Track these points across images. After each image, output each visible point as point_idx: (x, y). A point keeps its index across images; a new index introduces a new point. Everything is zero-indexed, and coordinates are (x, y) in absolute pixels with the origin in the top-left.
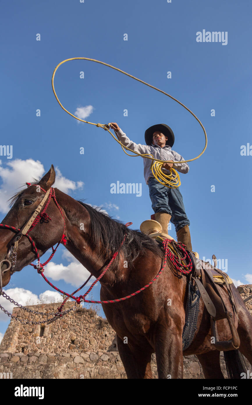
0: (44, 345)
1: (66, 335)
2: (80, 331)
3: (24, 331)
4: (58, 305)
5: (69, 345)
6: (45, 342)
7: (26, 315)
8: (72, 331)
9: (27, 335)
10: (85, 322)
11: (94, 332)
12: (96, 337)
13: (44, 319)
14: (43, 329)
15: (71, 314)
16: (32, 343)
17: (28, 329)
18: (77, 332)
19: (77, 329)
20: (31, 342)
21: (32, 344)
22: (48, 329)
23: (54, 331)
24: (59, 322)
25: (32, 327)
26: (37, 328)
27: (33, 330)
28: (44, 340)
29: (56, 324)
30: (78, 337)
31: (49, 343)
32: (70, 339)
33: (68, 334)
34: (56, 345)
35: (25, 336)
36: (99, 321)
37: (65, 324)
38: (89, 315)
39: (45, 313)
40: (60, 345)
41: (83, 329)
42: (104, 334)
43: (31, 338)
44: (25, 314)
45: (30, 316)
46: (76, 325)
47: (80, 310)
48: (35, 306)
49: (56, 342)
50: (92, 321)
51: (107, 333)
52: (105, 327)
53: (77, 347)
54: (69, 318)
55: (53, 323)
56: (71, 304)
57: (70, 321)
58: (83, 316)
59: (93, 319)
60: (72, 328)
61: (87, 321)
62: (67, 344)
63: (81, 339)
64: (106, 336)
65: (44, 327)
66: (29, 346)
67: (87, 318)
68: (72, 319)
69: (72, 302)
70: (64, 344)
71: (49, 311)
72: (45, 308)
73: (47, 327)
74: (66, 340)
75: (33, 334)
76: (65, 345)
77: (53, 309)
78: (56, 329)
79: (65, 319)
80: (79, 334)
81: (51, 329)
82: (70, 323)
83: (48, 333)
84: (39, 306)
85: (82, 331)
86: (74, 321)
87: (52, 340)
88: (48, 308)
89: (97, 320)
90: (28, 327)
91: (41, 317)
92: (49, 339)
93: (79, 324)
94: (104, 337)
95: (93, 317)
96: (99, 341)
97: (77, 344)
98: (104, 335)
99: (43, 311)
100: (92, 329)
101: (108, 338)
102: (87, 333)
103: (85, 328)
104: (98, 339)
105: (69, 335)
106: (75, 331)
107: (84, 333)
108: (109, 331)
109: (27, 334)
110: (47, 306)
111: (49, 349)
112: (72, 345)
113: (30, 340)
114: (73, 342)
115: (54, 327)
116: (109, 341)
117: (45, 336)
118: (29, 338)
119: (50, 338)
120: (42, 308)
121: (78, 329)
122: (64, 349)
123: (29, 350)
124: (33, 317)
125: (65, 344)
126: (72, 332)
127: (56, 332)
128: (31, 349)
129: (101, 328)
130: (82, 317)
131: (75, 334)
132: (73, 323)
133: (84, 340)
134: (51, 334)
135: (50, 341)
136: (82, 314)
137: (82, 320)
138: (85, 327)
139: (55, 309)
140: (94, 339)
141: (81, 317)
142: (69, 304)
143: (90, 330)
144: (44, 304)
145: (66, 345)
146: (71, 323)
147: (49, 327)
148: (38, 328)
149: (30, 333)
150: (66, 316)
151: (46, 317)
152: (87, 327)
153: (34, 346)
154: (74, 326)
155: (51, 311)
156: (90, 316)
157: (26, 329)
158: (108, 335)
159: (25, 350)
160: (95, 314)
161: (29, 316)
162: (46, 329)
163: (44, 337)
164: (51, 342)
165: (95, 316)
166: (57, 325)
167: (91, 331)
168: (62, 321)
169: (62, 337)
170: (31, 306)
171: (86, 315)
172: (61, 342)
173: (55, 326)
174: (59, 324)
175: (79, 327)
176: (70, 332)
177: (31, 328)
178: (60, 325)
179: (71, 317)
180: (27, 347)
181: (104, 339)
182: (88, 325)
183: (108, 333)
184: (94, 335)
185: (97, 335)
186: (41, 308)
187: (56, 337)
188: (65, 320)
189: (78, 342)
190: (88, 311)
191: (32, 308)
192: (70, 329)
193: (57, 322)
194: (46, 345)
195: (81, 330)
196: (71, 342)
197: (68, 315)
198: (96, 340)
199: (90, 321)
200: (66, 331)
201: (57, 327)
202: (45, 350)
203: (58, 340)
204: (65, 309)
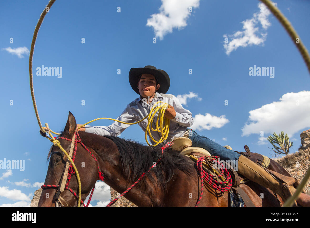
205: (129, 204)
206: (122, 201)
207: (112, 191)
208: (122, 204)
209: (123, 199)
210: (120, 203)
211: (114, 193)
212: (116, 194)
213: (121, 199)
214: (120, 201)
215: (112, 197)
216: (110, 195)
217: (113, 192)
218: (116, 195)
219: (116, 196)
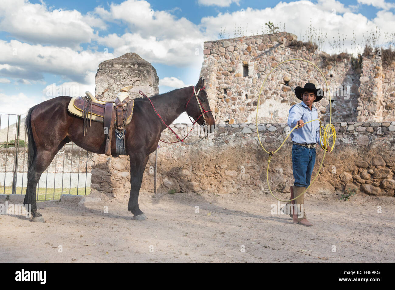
0: (251, 86)
1: (276, 75)
2: (295, 70)
3: (223, 71)
4: (262, 38)
5: (282, 87)
6: (250, 84)
7: (221, 51)
8: (285, 70)
9: (228, 75)
10: (301, 59)
11: (315, 72)
12: (318, 78)
13: (245, 56)
14: (246, 67)
15: (282, 49)
16: (235, 84)
17: (227, 67)
18: (291, 71)
19: (291, 68)
20: (233, 83)
21: (235, 86)
22: (253, 67)
23: (261, 71)
24: (267, 60)
25: (233, 66)
26: (238, 67)
27: (233, 69)
28: (249, 80)
29: (263, 62)
30: (293, 77)
31: (256, 84)
32: (283, 80)
33: (280, 74)
34: (265, 87)
35: (225, 76)
36: (321, 58)
37: (275, 61)
38: (308, 49)
39: (246, 48)
40: (271, 86)
41: (299, 68)
42: (329, 74)
43: (233, 79)
44: (219, 50)
45: (227, 53)
46: (290, 64)
47: (294, 44)
48: (231, 39)
49: (265, 83)
50: (312, 57)
51: (332, 72)
52: (331, 65)
53: (293, 89)
54: (279, 54)
55: (258, 61)
56: (279, 35)
57: (281, 58)
58: (299, 52)
59: (313, 55)
60: (285, 66)
61: (305, 57)
62: (279, 85)
63: (297, 79)
64: (331, 76)
65: (247, 65)
66: (231, 88)
67: (304, 53)
68: (283, 56)
69: (282, 34)
70: (275, 86)
71: (252, 45)
72: (245, 41)
73: (252, 66)
74: (278, 81)
75: (235, 74)
76: (277, 87)
77: (256, 43)
78: (264, 68)
79: (274, 55)
80: (295, 74)
81: (256, 68)
82: (280, 61)
83: (254, 73)
84: (237, 40)
85: (299, 70)
86: (286, 58)
87: (259, 81)
88: (249, 42)
89: (318, 56)
90: (226, 66)
91: (242, 53)
92: (256, 80)
93: (294, 62)
94: (329, 77)
95: (313, 52)
96: (322, 82)
97: (293, 86)
98: (329, 76)
99: (244, 46)
100: (311, 67)
101: (335, 79)
102: (306, 72)
103: (302, 67)
104: (320, 80)
105: (281, 76)
106: (289, 70)
107: (301, 72)
108: (336, 70)
109: (228, 73)
110: (248, 39)
111: (257, 90)
112: (286, 86)
113: (232, 81)
114: (287, 83)
115: (260, 66)
116: (336, 83)
117: (249, 76)
118: (230, 79)
119: (257, 78)
120: (242, 42)
121: (293, 67)
122: (276, 91)
123: (232, 92)
124: (232, 53)
125: (277, 85)
126: (284, 72)
127: (263, 72)
128: (235, 91)
129: (325, 67)
130: (297, 53)
131: (288, 74)
132: (285, 60)
133: (302, 81)
134: (258, 74)
135: (257, 82)
136: (297, 49)
137: (298, 56)
138: (302, 65)
139: (259, 43)
140: (315, 80)
141: (295, 52)
142: (277, 35)
143: (309, 69)
144: (243, 37)
145: (279, 87)
146: (283, 61)
147: (254, 66)
148: (240, 67)
149: (230, 72)
150: (275, 52)
151: (249, 53)
152: (304, 66)
153: (238, 87)
154: (286, 64)
155: (254, 46)
156: (308, 51)
157: (225, 68)
158: (334, 75)
159: (228, 92)
160: (316, 49)
161: (225, 52)
162: (250, 68)
163: (249, 78)
164: (258, 84)
165: (316, 52)
166: (264, 64)
167: (311, 70)
168: (270, 58)
169: (272, 77)
170: (225, 40)
171: (303, 50)
172: (271, 83)
173: (262, 64)
174: (266, 61)
175: (294, 65)
176: (282, 71)
177: (231, 67)
178: (267, 63)
179: (282, 53)
180: (230, 88)
181: (329, 80)
182: (305, 63)
183: (335, 72)
184: (315, 75)
185: (319, 75)
186: (240, 42)
187: (264, 77)
188: (274, 57)
189: (294, 83)
190: (305, 45)
191: (228, 42)
192: (282, 68)
193: (264, 59)
194: (252, 86)
195: (297, 69)
196: (285, 83)
197: (278, 51)
198: (317, 82)
199: (308, 58)
200: (276, 70)
201: (264, 66)
202: (252, 92)
203: (267, 81)
204: (272, 42)
205: (232, 73)
206: (221, 67)
207: (206, 50)
208: (221, 72)
209: (222, 65)
210: (218, 70)
211: (210, 53)
212: (212, 54)
213: (220, 64)
214: (217, 68)
215: (206, 59)
216: (203, 55)
217: (208, 51)
218: (211, 56)
219: (212, 58)
